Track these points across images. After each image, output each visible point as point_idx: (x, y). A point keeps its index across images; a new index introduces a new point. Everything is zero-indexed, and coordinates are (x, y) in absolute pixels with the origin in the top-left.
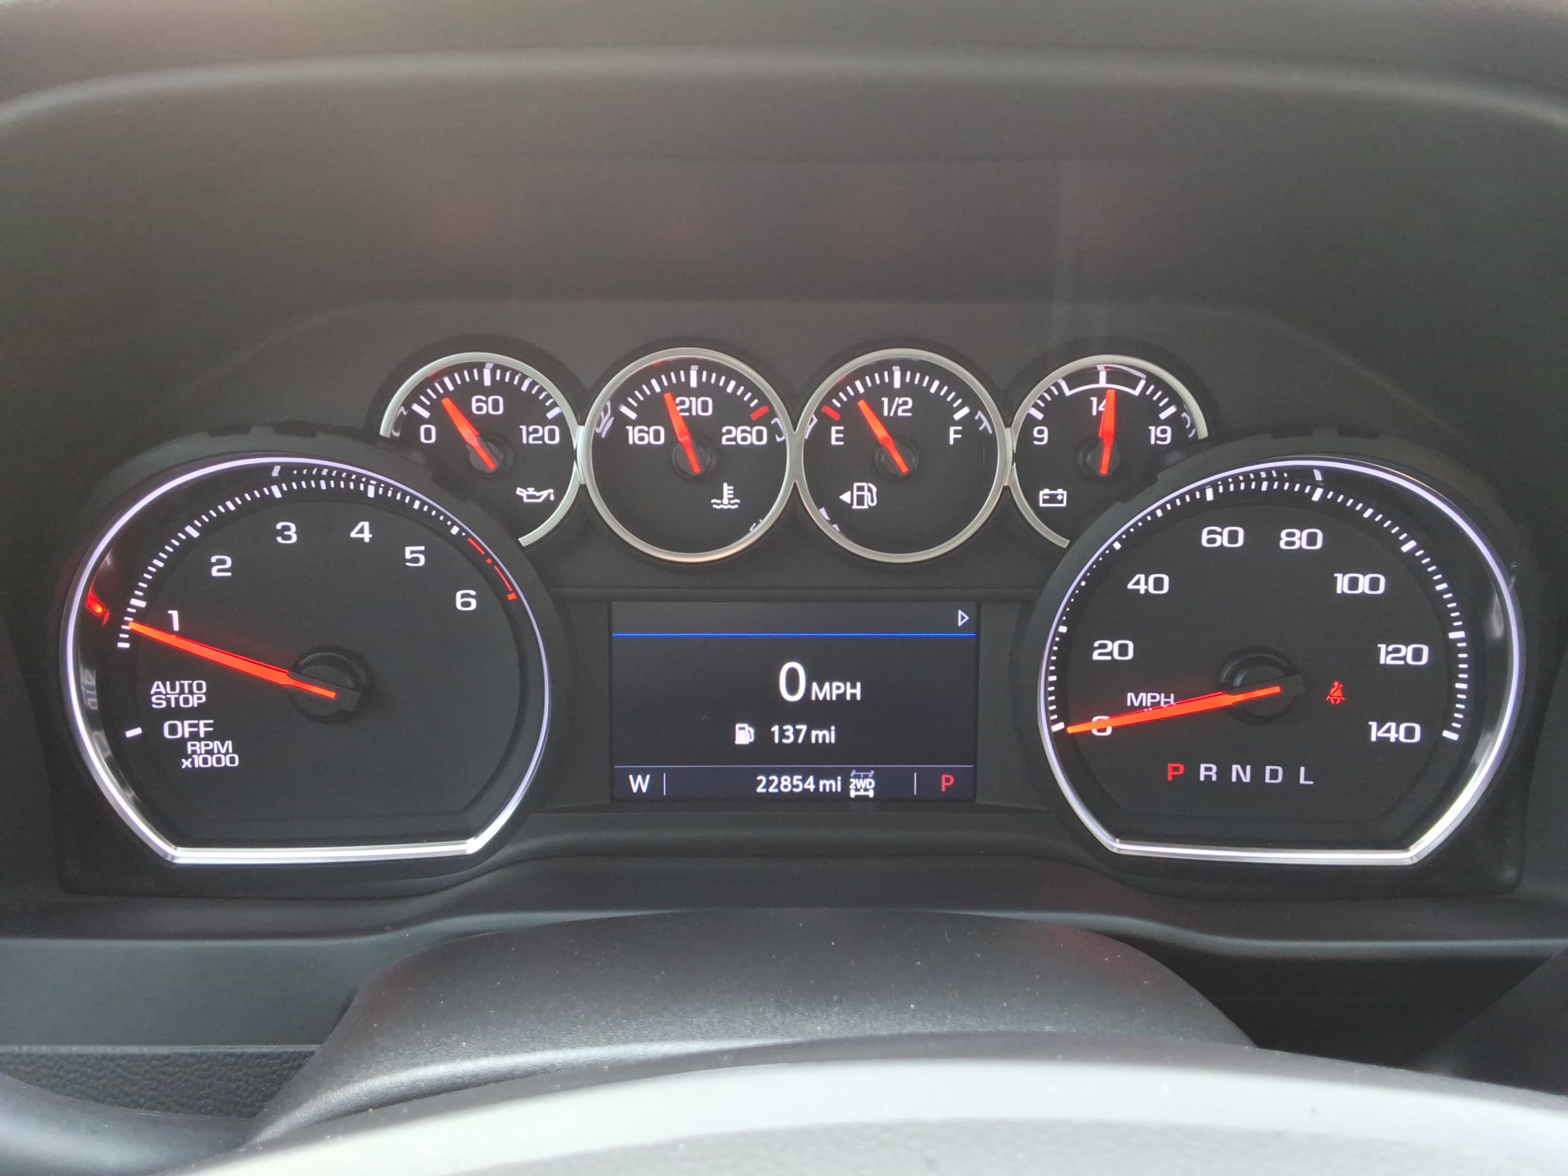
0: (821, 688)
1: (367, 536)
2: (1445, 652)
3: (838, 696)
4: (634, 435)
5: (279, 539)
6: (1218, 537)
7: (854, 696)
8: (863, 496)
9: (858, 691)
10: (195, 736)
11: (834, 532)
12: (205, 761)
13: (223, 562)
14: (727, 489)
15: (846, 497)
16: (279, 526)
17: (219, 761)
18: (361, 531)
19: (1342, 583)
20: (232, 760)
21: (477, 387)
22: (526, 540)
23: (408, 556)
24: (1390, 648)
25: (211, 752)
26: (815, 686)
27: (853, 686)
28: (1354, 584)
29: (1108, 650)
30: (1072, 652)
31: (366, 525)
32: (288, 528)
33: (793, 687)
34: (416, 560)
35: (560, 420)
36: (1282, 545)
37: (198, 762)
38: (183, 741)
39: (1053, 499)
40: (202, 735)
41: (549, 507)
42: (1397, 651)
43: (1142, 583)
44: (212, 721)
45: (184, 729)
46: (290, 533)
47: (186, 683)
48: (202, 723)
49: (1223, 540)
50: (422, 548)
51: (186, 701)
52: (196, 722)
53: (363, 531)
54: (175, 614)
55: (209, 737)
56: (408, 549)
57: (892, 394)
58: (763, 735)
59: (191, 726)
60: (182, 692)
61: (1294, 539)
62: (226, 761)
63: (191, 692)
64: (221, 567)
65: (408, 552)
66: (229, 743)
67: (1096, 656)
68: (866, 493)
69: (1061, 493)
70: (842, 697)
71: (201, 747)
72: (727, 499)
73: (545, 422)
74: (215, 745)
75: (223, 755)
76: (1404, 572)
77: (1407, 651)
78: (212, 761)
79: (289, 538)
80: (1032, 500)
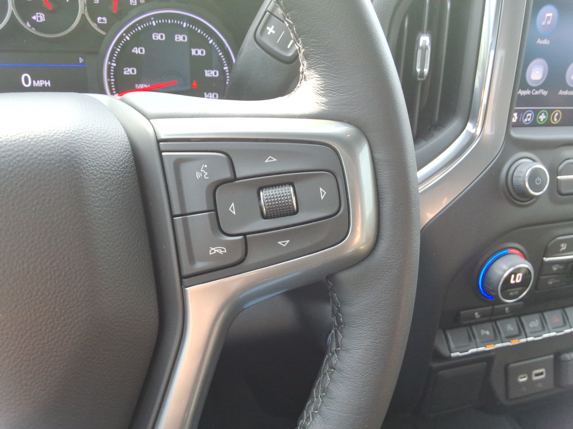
0: (36, 82)
2: (222, 73)
3: (43, 85)
6: (157, 37)
7: (48, 85)
8: (40, 17)
9: (49, 83)
11: (33, 31)
15: (34, 18)
19: (193, 52)
24: (208, 71)
26: (34, 82)
27: (47, 82)
28: (197, 52)
29: (129, 71)
30: (118, 71)
33: (27, 82)
36: (176, 40)
39: (102, 20)
42: (210, 72)
43: (136, 50)
49: (159, 38)
61: (180, 38)
67: (125, 73)
68: (41, 17)
69: (105, 19)
70: (44, 85)
76: (209, 48)
77: (213, 72)
80: (95, 20)
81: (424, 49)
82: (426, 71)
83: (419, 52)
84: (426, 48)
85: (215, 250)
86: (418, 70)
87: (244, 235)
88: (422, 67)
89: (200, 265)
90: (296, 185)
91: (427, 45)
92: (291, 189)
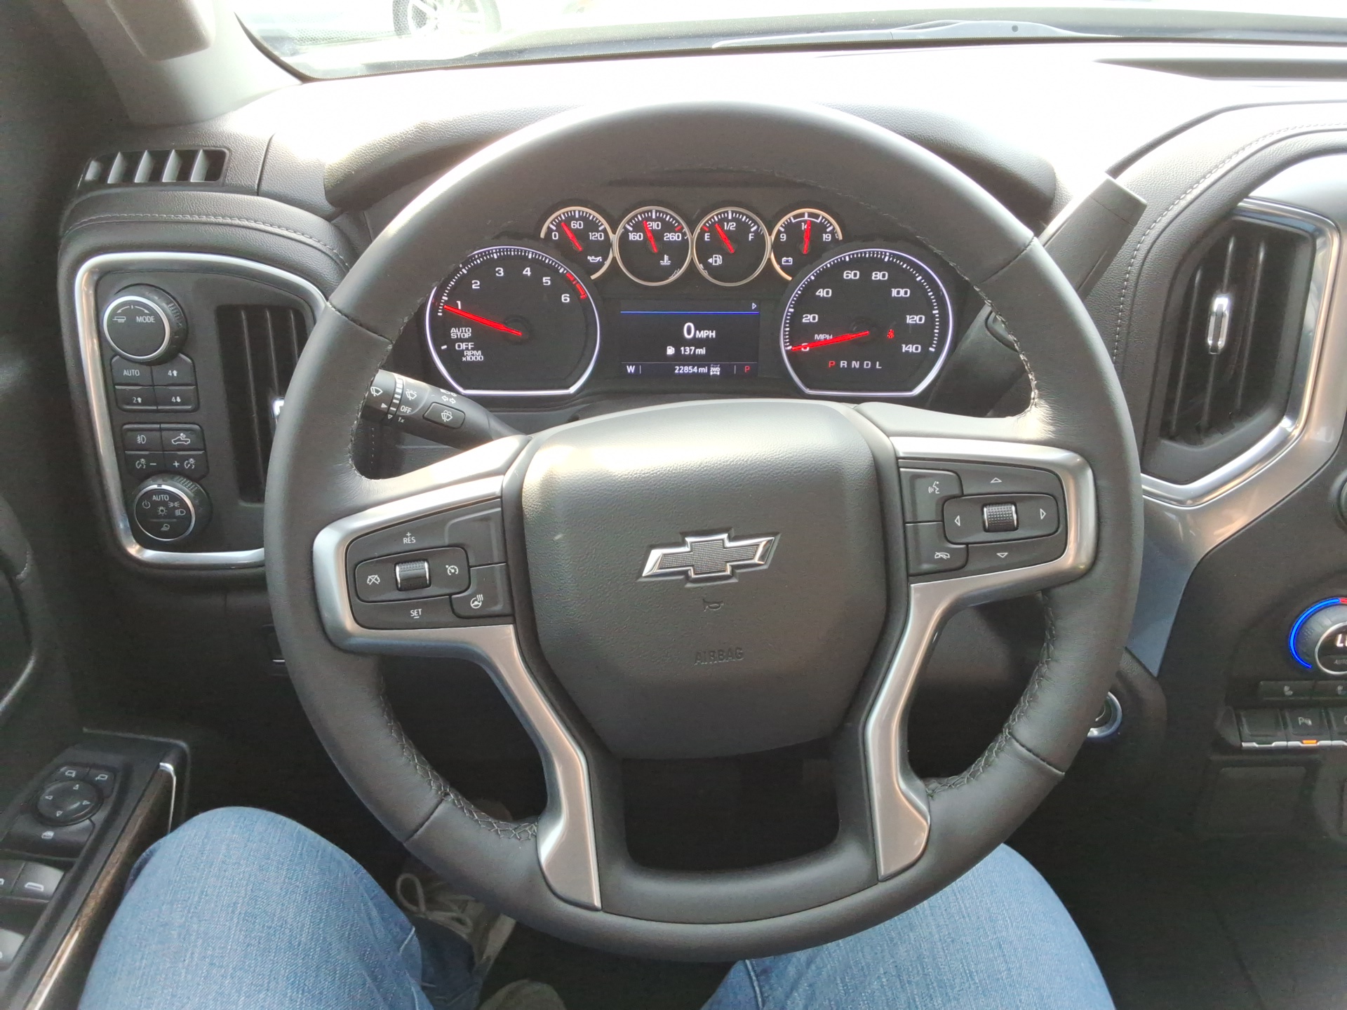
0: (700, 332)
1: (529, 273)
2: (931, 318)
3: (706, 336)
4: (631, 237)
5: (497, 274)
6: (849, 275)
7: (712, 336)
8: (716, 260)
9: (714, 334)
10: (467, 349)
11: (705, 274)
12: (471, 358)
13: (476, 283)
14: (666, 257)
15: (710, 260)
16: (497, 269)
17: (476, 358)
18: (527, 271)
19: (894, 292)
20: (481, 358)
21: (573, 218)
22: (593, 277)
23: (544, 281)
24: (911, 317)
25: (473, 355)
26: (698, 332)
27: (712, 332)
28: (898, 293)
29: (809, 318)
30: (795, 318)
31: (529, 269)
32: (500, 270)
33: (689, 333)
34: (547, 283)
35: (605, 231)
36: (873, 278)
37: (469, 359)
38: (463, 351)
39: (787, 261)
40: (470, 348)
41: (600, 265)
42: (913, 318)
43: (821, 293)
44: (473, 343)
45: (463, 346)
46: (501, 272)
47: (464, 329)
48: (470, 344)
49: (851, 276)
50: (549, 278)
51: (464, 335)
52: (468, 343)
53: (527, 272)
54: (459, 303)
55: (473, 349)
56: (544, 278)
57: (728, 221)
58: (678, 351)
59: (466, 345)
60: (462, 332)
61: (878, 276)
62: (479, 358)
63: (466, 332)
64: (476, 285)
66: (480, 352)
67: (804, 321)
68: (718, 259)
69: (790, 259)
70: (708, 336)
71: (469, 353)
72: (666, 261)
73: (598, 231)
74: (475, 352)
75: (477, 356)
76: (916, 287)
77: (917, 318)
78: (474, 358)
79: (500, 274)
80: (779, 262)
81: (1220, 316)
82: (1221, 343)
83: (1213, 320)
84: (1222, 315)
85: (939, 555)
86: (1210, 342)
87: (967, 544)
88: (1216, 338)
89: (926, 567)
90: (1017, 505)
91: (1224, 310)
92: (1013, 508)
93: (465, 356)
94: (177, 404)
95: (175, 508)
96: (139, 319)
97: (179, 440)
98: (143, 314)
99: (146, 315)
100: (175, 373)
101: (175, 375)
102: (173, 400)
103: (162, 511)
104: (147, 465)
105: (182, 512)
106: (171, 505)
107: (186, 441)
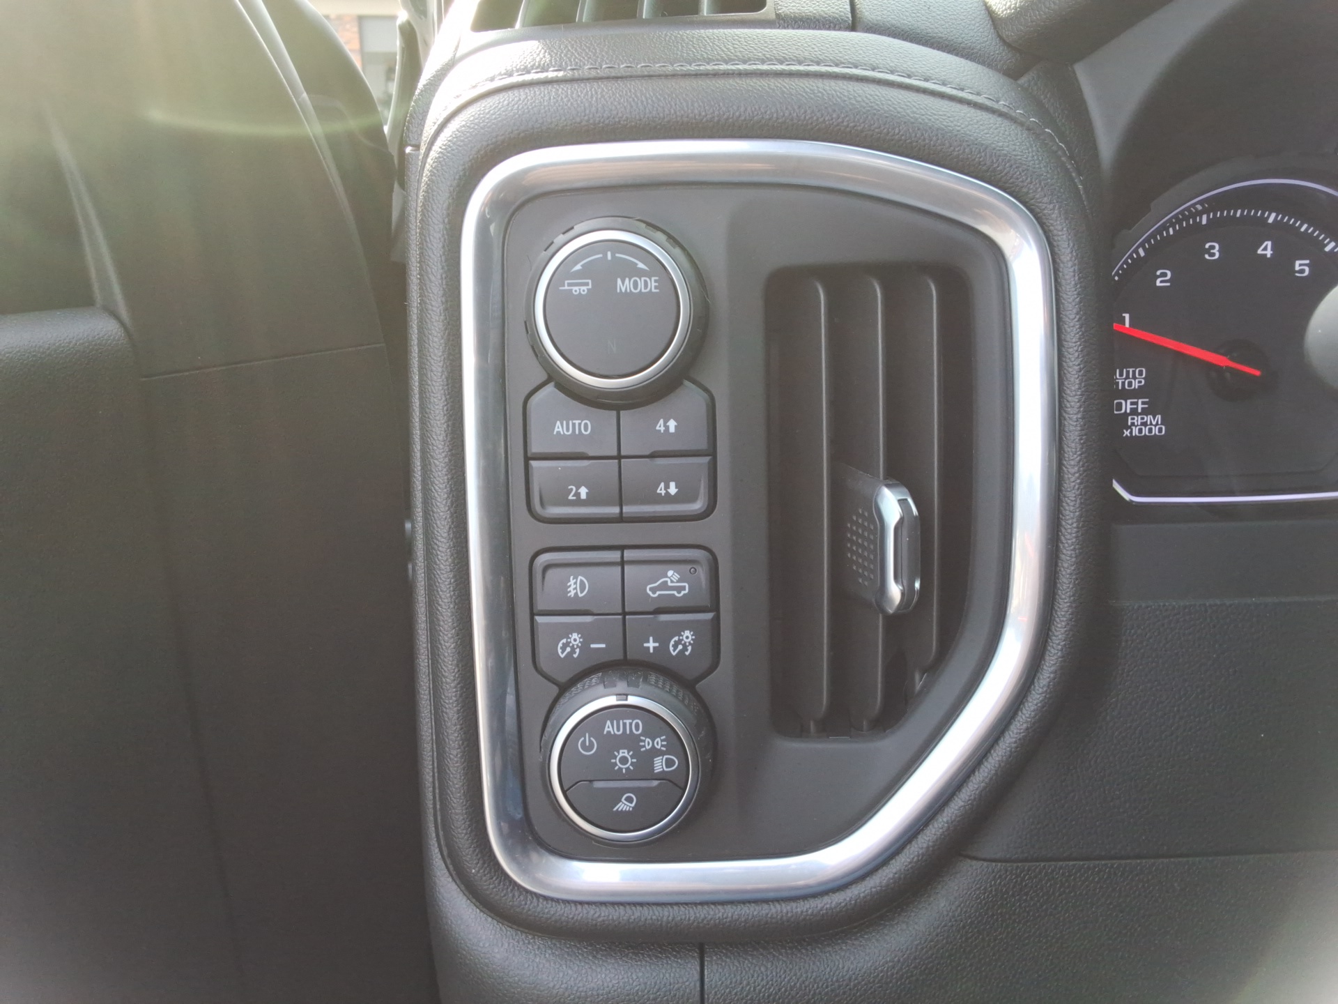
1: (1269, 253)
5: (1207, 256)
10: (1134, 412)
12: (1140, 431)
13: (1164, 275)
16: (1207, 246)
17: (1150, 430)
18: (1265, 249)
20: (1160, 430)
23: (1297, 268)
25: (1145, 424)
31: (1269, 244)
32: (1213, 247)
34: (1302, 271)
37: (1135, 431)
38: (1126, 415)
40: (1140, 411)
44: (1147, 400)
45: (1127, 406)
46: (1214, 251)
47: (1131, 370)
48: (1140, 401)
50: (1307, 262)
51: (1130, 384)
52: (1136, 400)
53: (1266, 249)
54: (1127, 316)
55: (1145, 412)
56: (1298, 263)
59: (1132, 404)
60: (1128, 377)
62: (1155, 431)
63: (1134, 378)
64: (1162, 279)
65: (1298, 265)
66: (1159, 417)
71: (1138, 420)
74: (1149, 418)
75: (1153, 426)
78: (1145, 431)
79: (1213, 255)
93: (1128, 427)
94: (668, 499)
95: (655, 752)
96: (625, 285)
97: (664, 586)
98: (634, 272)
99: (641, 273)
100: (672, 424)
101: (672, 430)
102: (661, 490)
103: (624, 760)
104: (584, 647)
105: (669, 763)
106: (647, 744)
107: (679, 589)
